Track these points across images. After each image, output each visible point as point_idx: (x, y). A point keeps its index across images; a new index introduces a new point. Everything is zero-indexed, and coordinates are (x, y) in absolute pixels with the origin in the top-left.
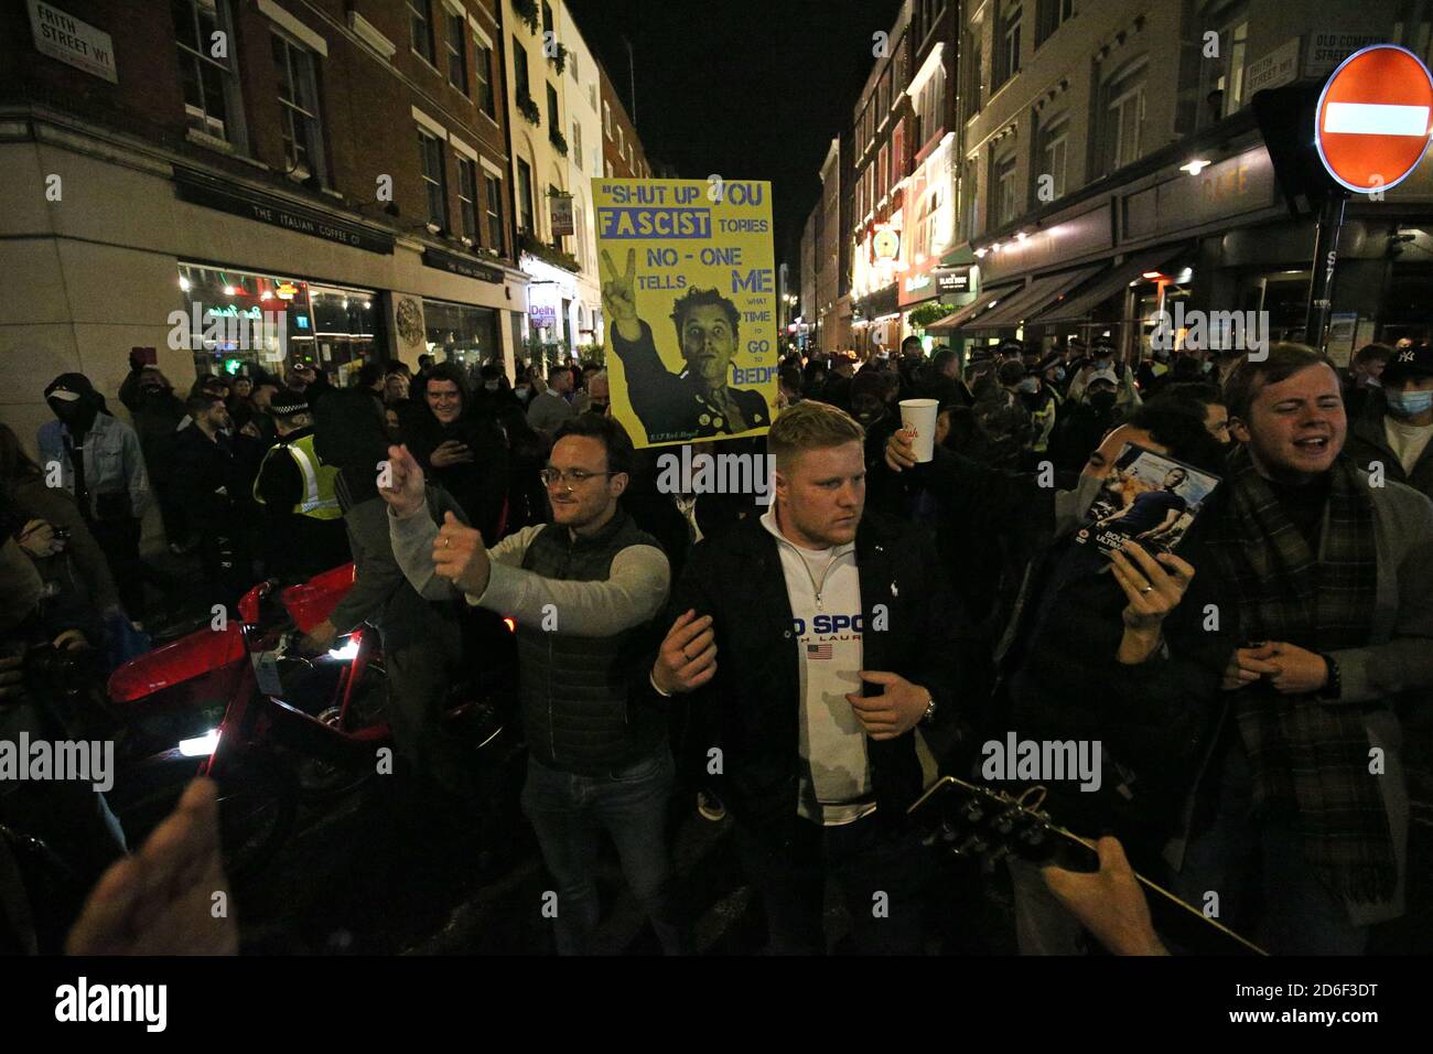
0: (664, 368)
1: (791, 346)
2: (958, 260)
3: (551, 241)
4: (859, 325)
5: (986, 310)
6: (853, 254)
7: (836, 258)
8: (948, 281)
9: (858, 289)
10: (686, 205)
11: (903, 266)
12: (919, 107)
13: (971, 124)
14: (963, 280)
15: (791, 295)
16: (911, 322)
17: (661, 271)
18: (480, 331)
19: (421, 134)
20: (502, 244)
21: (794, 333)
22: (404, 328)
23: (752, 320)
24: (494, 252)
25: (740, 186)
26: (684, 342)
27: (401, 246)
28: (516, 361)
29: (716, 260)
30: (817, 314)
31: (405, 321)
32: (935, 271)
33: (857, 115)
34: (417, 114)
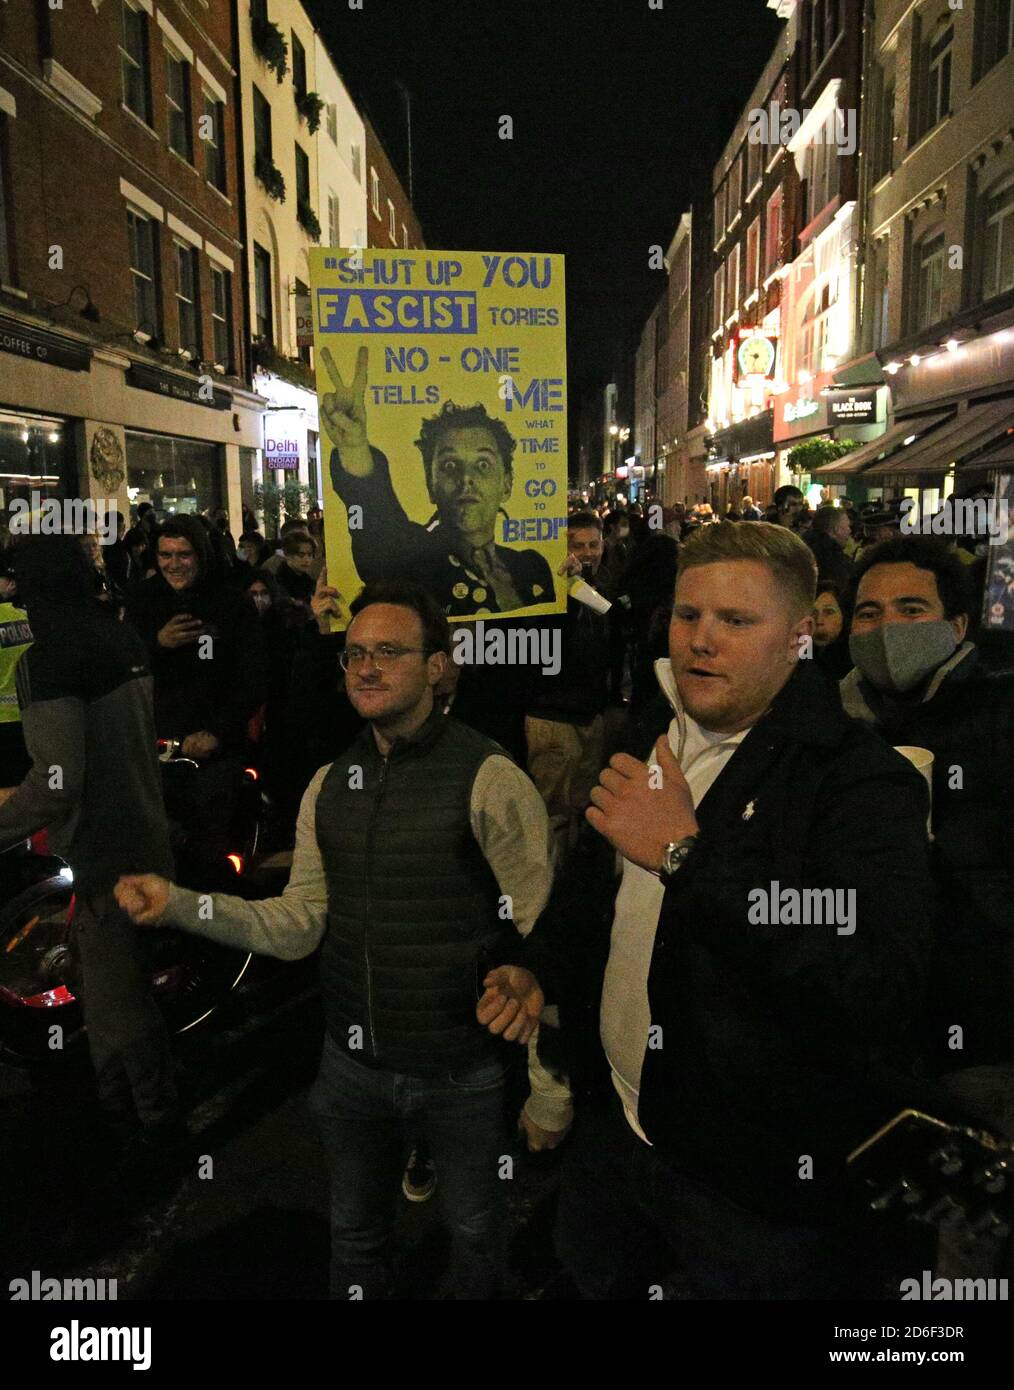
0: (404, 515)
1: (620, 497)
2: (859, 377)
3: (296, 354)
4: (716, 468)
5: (901, 448)
6: (709, 370)
7: (685, 376)
8: (844, 407)
9: (715, 419)
10: (443, 287)
11: (779, 386)
12: (805, 166)
13: (879, 189)
14: (867, 406)
15: (621, 426)
16: (791, 464)
17: (404, 379)
18: (198, 471)
19: (130, 214)
20: (231, 358)
21: (624, 479)
22: (100, 468)
23: (533, 450)
24: (220, 368)
25: (521, 262)
26: (434, 480)
27: (101, 361)
28: (244, 514)
29: (483, 365)
30: (657, 454)
31: (101, 459)
32: (826, 393)
33: (717, 180)
34: (127, 189)
